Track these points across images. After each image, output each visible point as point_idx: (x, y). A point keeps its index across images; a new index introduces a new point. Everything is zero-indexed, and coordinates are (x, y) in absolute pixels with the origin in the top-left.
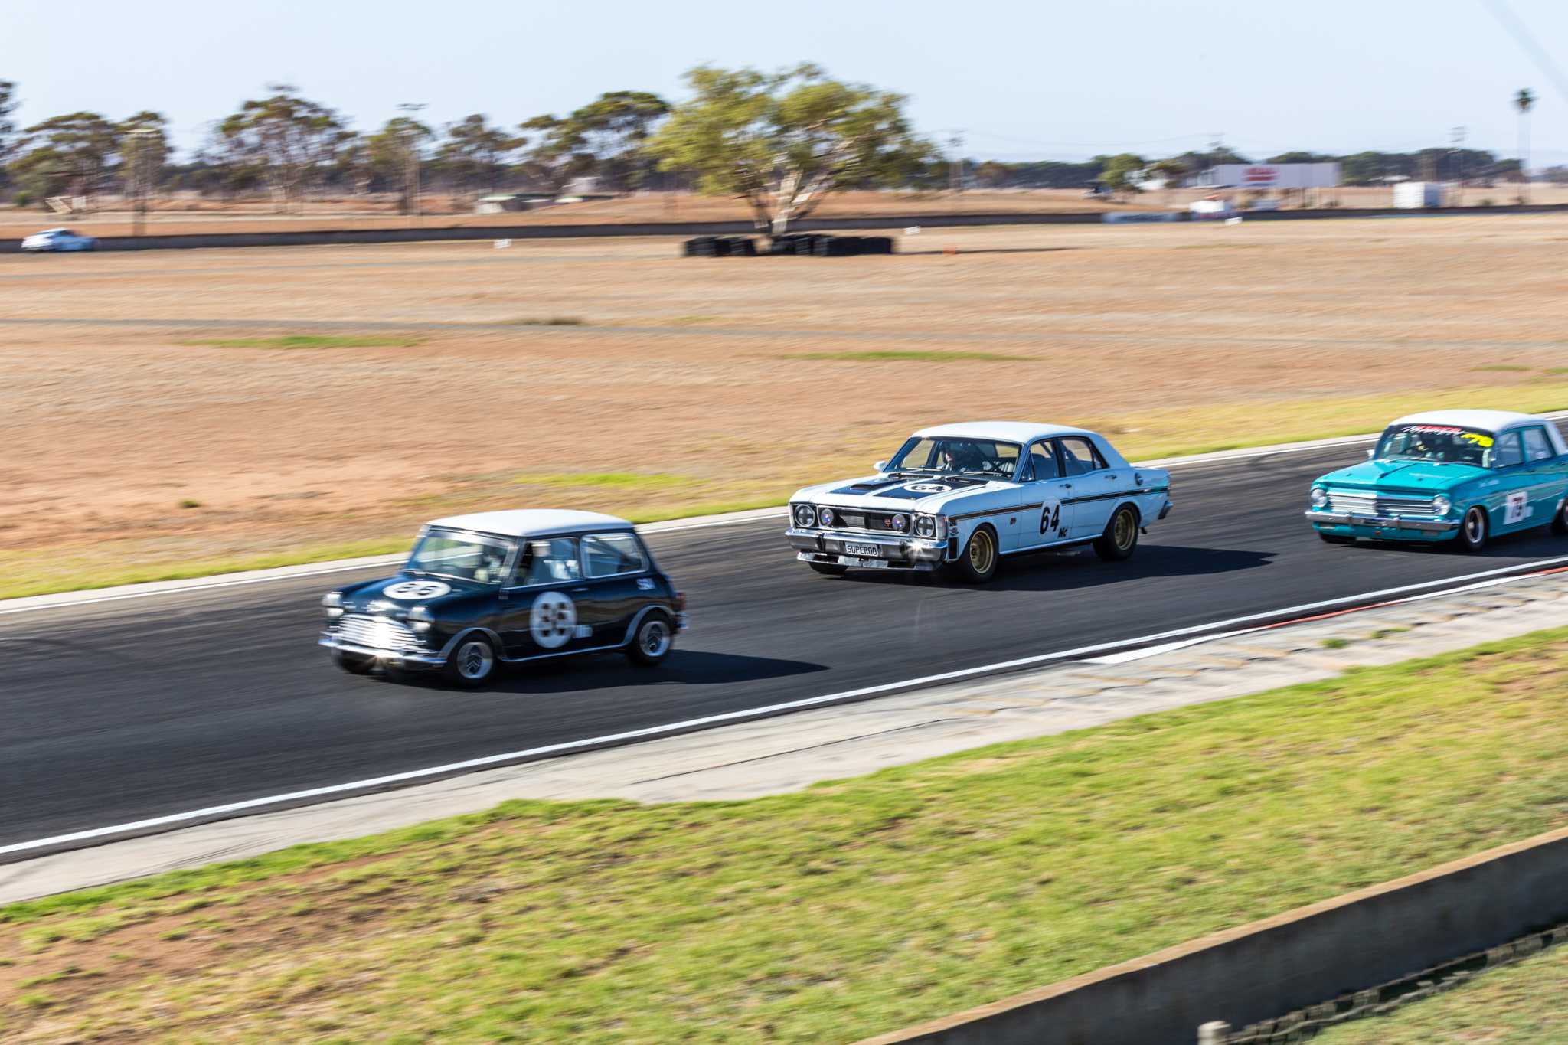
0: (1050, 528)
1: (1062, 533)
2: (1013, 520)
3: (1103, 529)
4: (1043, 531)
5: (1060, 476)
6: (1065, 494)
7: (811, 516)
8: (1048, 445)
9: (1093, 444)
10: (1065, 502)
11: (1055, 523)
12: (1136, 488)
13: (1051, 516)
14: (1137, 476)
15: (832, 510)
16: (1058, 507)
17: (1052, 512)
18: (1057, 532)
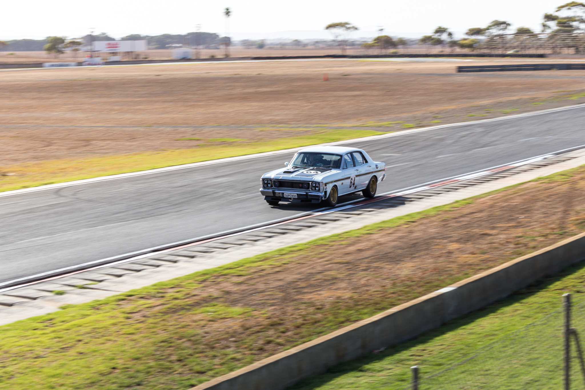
0: (352, 186)
1: (355, 188)
2: (342, 183)
3: (366, 185)
4: (350, 187)
5: (354, 167)
6: (356, 173)
7: (270, 184)
8: (349, 155)
9: (362, 154)
10: (357, 176)
11: (354, 184)
12: (377, 170)
13: (353, 181)
14: (376, 166)
15: (278, 181)
16: (355, 178)
17: (353, 179)
18: (354, 187)
